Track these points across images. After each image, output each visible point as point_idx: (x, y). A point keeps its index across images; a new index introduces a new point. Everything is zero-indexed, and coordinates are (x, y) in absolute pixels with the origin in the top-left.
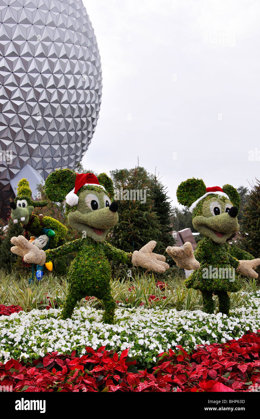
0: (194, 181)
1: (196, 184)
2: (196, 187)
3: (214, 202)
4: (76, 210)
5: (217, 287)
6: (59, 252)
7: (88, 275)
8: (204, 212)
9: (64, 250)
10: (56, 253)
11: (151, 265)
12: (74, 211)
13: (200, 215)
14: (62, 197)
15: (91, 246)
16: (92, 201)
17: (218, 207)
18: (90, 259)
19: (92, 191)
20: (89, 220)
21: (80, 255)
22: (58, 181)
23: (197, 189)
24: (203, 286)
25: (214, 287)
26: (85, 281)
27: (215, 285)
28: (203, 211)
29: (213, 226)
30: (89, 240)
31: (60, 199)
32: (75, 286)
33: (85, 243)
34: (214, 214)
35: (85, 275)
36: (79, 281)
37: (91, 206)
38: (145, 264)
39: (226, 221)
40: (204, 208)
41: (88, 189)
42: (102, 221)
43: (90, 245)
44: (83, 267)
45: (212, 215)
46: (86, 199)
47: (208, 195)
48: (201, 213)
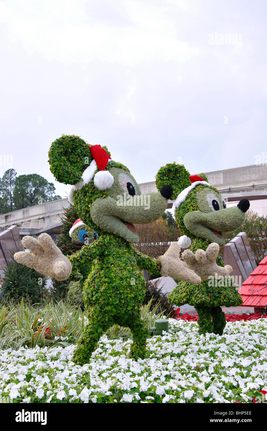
0: (176, 167)
1: (178, 171)
2: (178, 175)
3: (210, 194)
4: (107, 196)
5: (228, 301)
6: (84, 258)
7: (129, 292)
8: (200, 207)
9: (89, 256)
10: (79, 261)
11: (187, 274)
12: (105, 197)
13: (196, 210)
14: (77, 177)
15: (123, 249)
16: (127, 184)
17: (215, 199)
18: (128, 268)
19: (121, 169)
20: (131, 210)
21: (110, 262)
22: (66, 153)
23: (179, 177)
24: (211, 301)
25: (225, 301)
26: (125, 300)
27: (225, 299)
28: (200, 205)
29: (217, 223)
30: (118, 241)
31: (74, 180)
32: (107, 309)
33: (114, 245)
34: (213, 209)
35: (126, 291)
36: (116, 300)
37: (127, 190)
38: (181, 273)
39: (237, 217)
40: (199, 201)
41: (115, 167)
42: (153, 211)
43: (121, 248)
44: (121, 279)
45: (211, 211)
46: (119, 180)
47: (197, 186)
48: (196, 208)
